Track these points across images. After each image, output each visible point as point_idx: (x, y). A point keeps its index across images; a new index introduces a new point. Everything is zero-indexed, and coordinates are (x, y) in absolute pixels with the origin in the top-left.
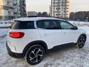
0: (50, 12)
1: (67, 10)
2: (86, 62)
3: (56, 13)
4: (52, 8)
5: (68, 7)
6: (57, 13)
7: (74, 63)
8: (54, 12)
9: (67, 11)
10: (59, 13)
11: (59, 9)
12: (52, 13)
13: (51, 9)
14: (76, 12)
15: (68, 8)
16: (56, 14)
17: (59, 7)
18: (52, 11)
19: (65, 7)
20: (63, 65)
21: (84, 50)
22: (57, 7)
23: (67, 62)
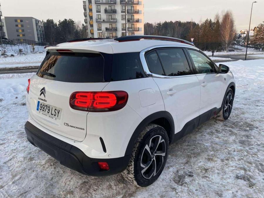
0: (86, 21)
1: (136, 17)
2: (261, 152)
3: (104, 26)
4: (91, 10)
5: (138, 8)
6: (107, 25)
7: (239, 160)
8: (99, 22)
9: (138, 21)
10: (114, 26)
11: (115, 12)
12: (92, 26)
13: (88, 11)
14: (159, 24)
15: (137, 12)
16: (107, 29)
17: (113, 8)
18: (91, 18)
19: (130, 8)
20: (218, 170)
21: (235, 125)
22: (107, 7)
23: (222, 161)
